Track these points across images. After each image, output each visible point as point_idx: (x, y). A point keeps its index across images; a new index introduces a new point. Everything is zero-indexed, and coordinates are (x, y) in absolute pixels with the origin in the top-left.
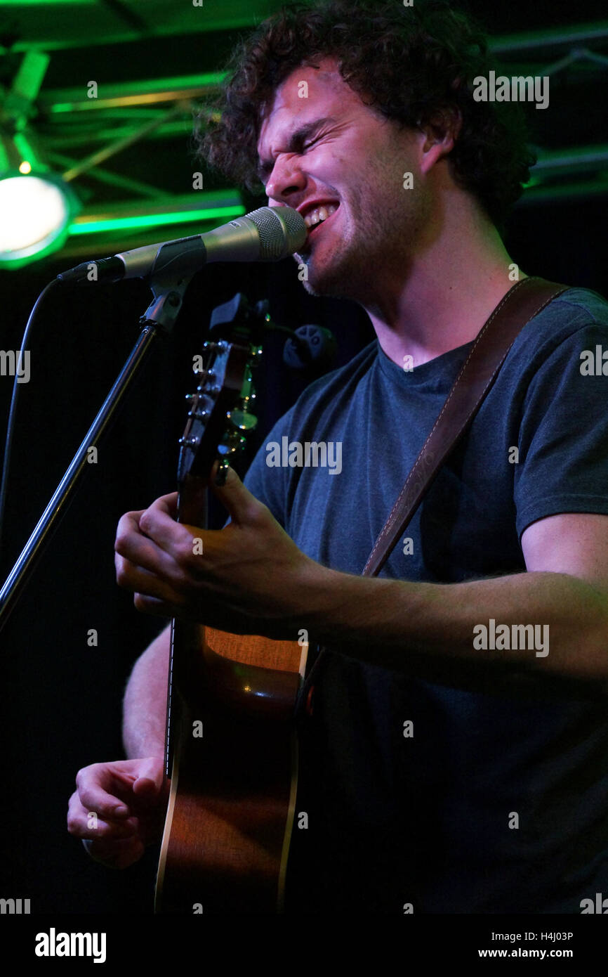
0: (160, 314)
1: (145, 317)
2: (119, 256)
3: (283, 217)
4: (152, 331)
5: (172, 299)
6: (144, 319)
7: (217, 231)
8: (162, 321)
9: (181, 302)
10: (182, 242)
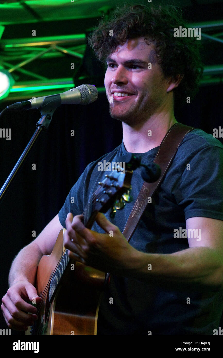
0: (44, 122)
1: (38, 123)
2: (29, 100)
3: (90, 89)
4: (41, 128)
5: (48, 117)
6: (38, 124)
7: (65, 93)
8: (44, 125)
9: (52, 118)
10: (53, 96)
